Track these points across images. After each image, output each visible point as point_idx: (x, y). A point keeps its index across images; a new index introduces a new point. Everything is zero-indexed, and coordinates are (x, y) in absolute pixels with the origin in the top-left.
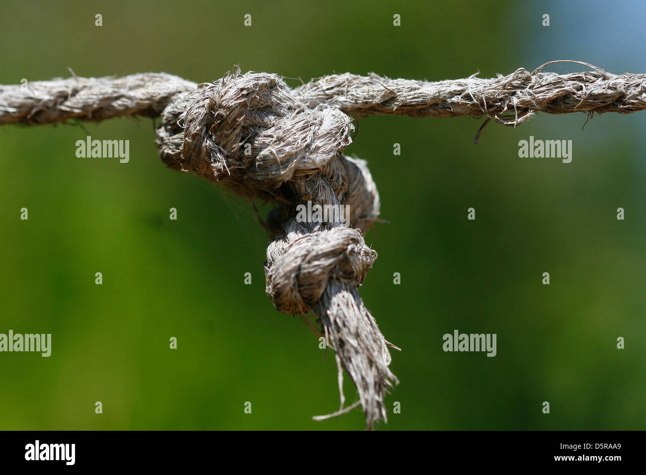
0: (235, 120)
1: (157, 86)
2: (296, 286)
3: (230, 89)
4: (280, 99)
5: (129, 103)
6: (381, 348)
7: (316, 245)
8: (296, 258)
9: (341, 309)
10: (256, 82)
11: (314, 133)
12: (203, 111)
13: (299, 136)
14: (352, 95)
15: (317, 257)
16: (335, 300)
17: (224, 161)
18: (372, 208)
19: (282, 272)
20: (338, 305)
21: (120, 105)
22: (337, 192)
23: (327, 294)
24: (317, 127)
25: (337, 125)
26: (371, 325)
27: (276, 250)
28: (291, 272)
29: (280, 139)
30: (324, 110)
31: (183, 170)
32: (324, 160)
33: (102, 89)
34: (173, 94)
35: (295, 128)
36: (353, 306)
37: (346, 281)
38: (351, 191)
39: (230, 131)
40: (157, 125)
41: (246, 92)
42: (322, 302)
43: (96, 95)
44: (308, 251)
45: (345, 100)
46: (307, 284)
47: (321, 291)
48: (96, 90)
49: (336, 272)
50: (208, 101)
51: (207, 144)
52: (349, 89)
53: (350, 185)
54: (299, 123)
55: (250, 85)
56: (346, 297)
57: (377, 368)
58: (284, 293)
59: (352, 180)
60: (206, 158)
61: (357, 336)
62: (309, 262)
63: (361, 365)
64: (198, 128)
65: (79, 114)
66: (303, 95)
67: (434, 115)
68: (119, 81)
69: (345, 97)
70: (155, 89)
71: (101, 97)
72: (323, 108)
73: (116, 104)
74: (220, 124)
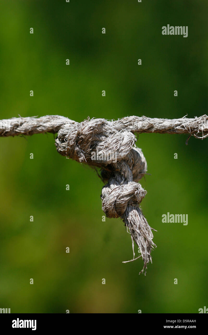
0: (88, 140)
1: (55, 121)
2: (115, 208)
3: (86, 127)
4: (106, 129)
5: (44, 128)
6: (149, 232)
7: (122, 192)
8: (114, 197)
9: (133, 218)
10: (96, 123)
11: (120, 144)
12: (75, 136)
13: (114, 146)
14: (135, 126)
15: (123, 197)
16: (130, 214)
17: (84, 156)
18: (144, 168)
19: (108, 203)
20: (132, 216)
21: (40, 129)
22: (130, 166)
23: (127, 211)
24: (122, 141)
25: (130, 140)
26: (145, 222)
27: (106, 191)
28: (112, 203)
29: (107, 147)
30: (124, 132)
31: (67, 158)
32: (125, 155)
33: (32, 123)
34: (62, 125)
35: (113, 142)
36: (137, 215)
37: (135, 205)
38: (135, 163)
39: (86, 144)
40: (56, 137)
41: (92, 128)
42: (125, 214)
43: (30, 125)
44: (119, 194)
45: (133, 128)
46: (119, 207)
47: (125, 210)
48: (30, 123)
49: (130, 202)
50: (76, 132)
51: (77, 149)
52: (134, 123)
53: (135, 161)
54: (114, 140)
55: (94, 125)
56: (135, 212)
57: (148, 241)
58: (110, 211)
59: (136, 158)
60: (77, 154)
61: (140, 228)
62: (120, 199)
63: (141, 240)
64: (73, 143)
65: (23, 133)
66: (115, 126)
67: (169, 133)
68: (39, 119)
69: (132, 126)
70: (54, 123)
71: (32, 126)
72: (124, 131)
73: (38, 129)
74: (82, 141)
